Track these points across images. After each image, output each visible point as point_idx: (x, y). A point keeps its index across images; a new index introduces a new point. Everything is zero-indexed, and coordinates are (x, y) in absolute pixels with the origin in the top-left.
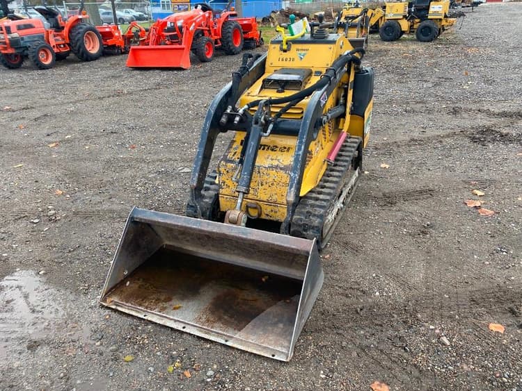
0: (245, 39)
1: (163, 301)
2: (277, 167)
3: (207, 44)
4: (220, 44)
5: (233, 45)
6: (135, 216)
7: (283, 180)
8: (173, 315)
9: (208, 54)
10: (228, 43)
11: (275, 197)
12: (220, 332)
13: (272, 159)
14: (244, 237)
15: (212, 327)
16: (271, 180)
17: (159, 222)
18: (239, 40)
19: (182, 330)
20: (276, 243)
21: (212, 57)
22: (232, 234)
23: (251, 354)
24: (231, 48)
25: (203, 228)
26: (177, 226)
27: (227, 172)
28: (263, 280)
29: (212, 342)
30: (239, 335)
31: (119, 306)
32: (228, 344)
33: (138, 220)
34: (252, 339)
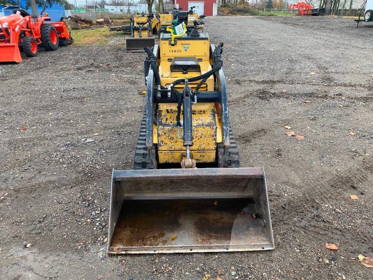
0: (60, 38)
1: (159, 237)
2: (203, 125)
3: (31, 43)
4: (41, 43)
5: (51, 43)
6: (117, 177)
7: (209, 133)
8: (176, 244)
9: (33, 50)
10: (47, 42)
11: (203, 147)
12: (219, 245)
13: (197, 120)
14: (214, 174)
15: (211, 243)
16: (200, 135)
17: (141, 178)
18: (56, 39)
19: (191, 252)
20: (238, 174)
21: (37, 52)
22: (204, 174)
23: (247, 252)
24: (51, 45)
25: (179, 175)
26: (158, 177)
27: (165, 133)
28: (215, 204)
29: (217, 253)
30: (233, 243)
31: (127, 250)
32: (229, 250)
33: (119, 180)
34: (242, 243)
